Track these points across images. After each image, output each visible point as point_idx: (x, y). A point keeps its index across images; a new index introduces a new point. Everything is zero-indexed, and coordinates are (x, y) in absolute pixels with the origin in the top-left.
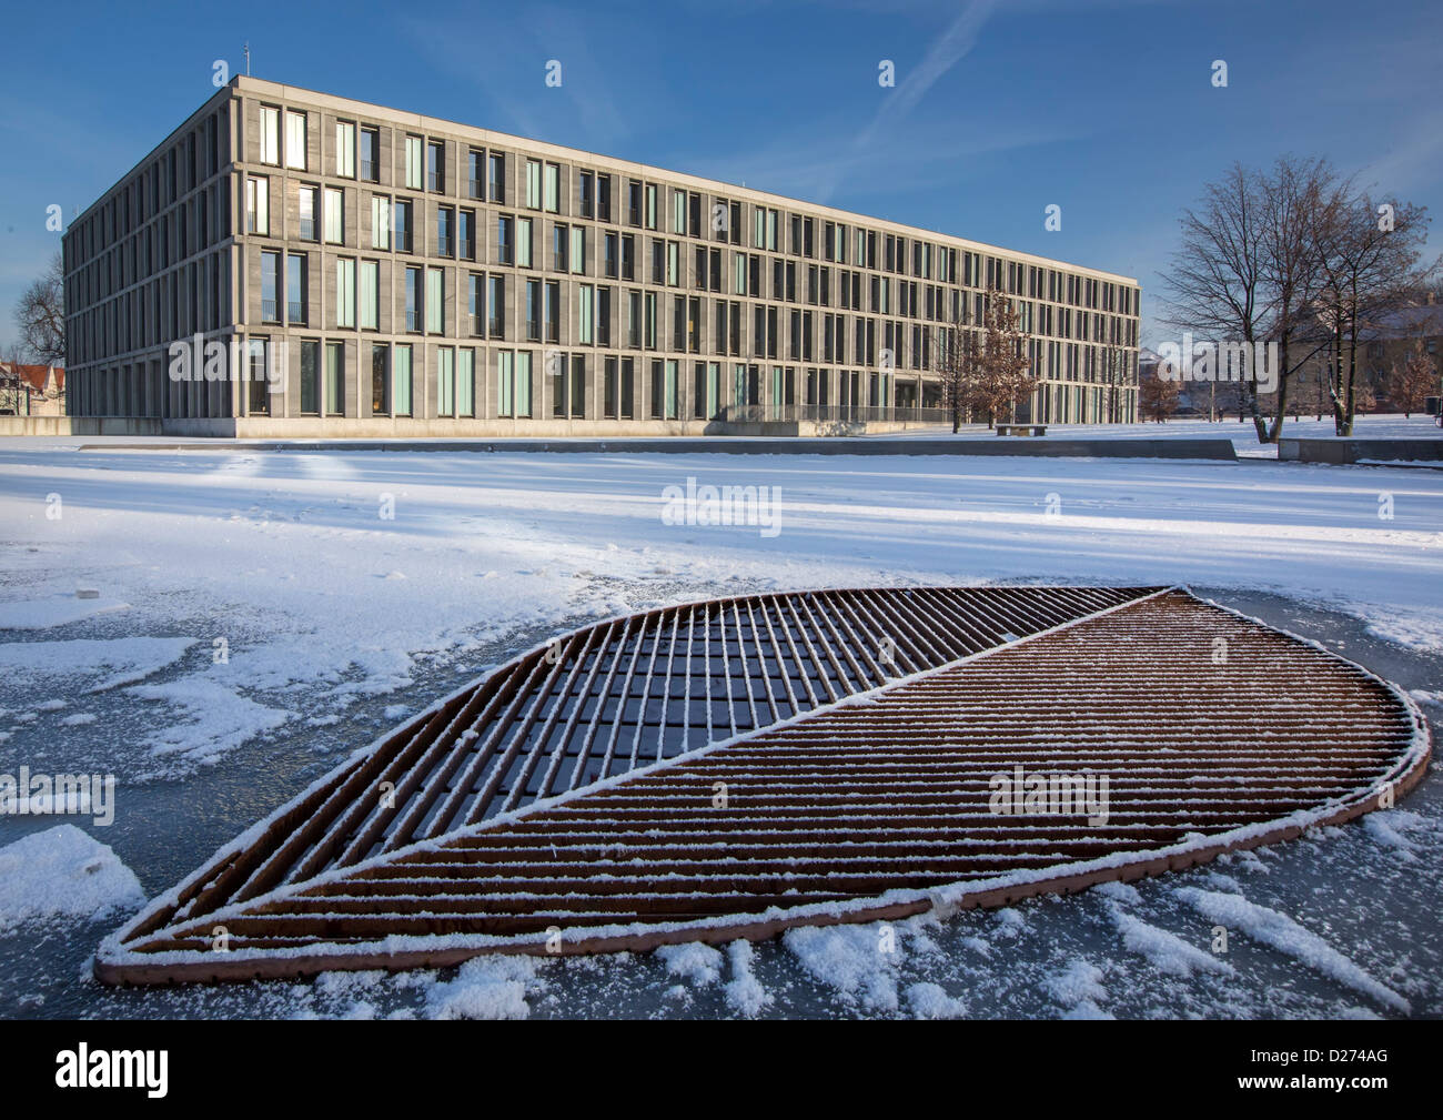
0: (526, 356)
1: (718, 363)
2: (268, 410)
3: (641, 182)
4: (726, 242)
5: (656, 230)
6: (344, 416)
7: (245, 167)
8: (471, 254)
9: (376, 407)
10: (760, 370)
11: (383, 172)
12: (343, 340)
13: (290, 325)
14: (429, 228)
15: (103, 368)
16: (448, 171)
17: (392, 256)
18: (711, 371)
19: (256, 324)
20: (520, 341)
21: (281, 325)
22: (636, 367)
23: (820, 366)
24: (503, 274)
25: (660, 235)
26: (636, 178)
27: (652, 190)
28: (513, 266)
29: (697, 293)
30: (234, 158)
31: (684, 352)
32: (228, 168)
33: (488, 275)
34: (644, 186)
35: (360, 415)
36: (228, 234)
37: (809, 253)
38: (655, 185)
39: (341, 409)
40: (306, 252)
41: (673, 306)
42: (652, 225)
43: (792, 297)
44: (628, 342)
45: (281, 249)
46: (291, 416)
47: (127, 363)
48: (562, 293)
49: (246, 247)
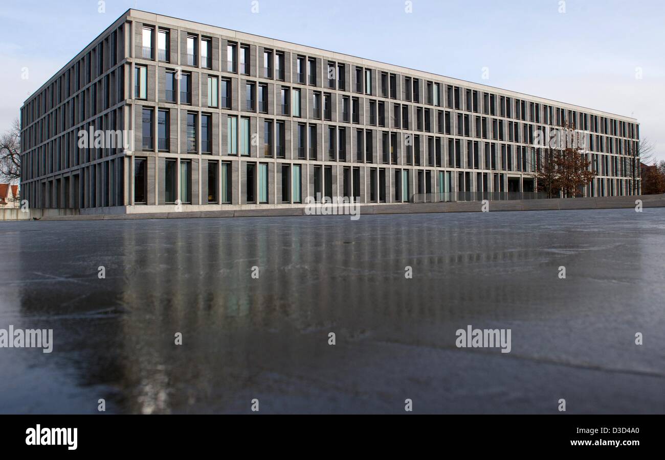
0: (298, 168)
1: (408, 170)
2: (146, 201)
3: (362, 68)
4: (411, 101)
5: (371, 95)
6: (191, 204)
7: (134, 61)
8: (265, 109)
9: (210, 198)
10: (432, 173)
11: (214, 62)
12: (191, 159)
13: (159, 151)
14: (241, 94)
15: (43, 181)
16: (252, 62)
17: (220, 111)
18: (403, 175)
19: (139, 151)
20: (294, 159)
21: (153, 151)
22: (361, 173)
23: (465, 170)
24: (284, 121)
25: (373, 98)
26: (360, 66)
27: (368, 73)
28: (289, 116)
29: (395, 130)
30: (127, 55)
31: (388, 164)
32: (123, 62)
33: (275, 121)
34: (364, 70)
35: (200, 203)
36: (122, 99)
37: (457, 107)
38: (370, 70)
39: (189, 200)
40: (169, 109)
41: (381, 138)
42: (369, 92)
43: (448, 132)
44: (356, 158)
45: (154, 107)
46: (159, 204)
47: (58, 177)
48: (318, 131)
49: (133, 107)
